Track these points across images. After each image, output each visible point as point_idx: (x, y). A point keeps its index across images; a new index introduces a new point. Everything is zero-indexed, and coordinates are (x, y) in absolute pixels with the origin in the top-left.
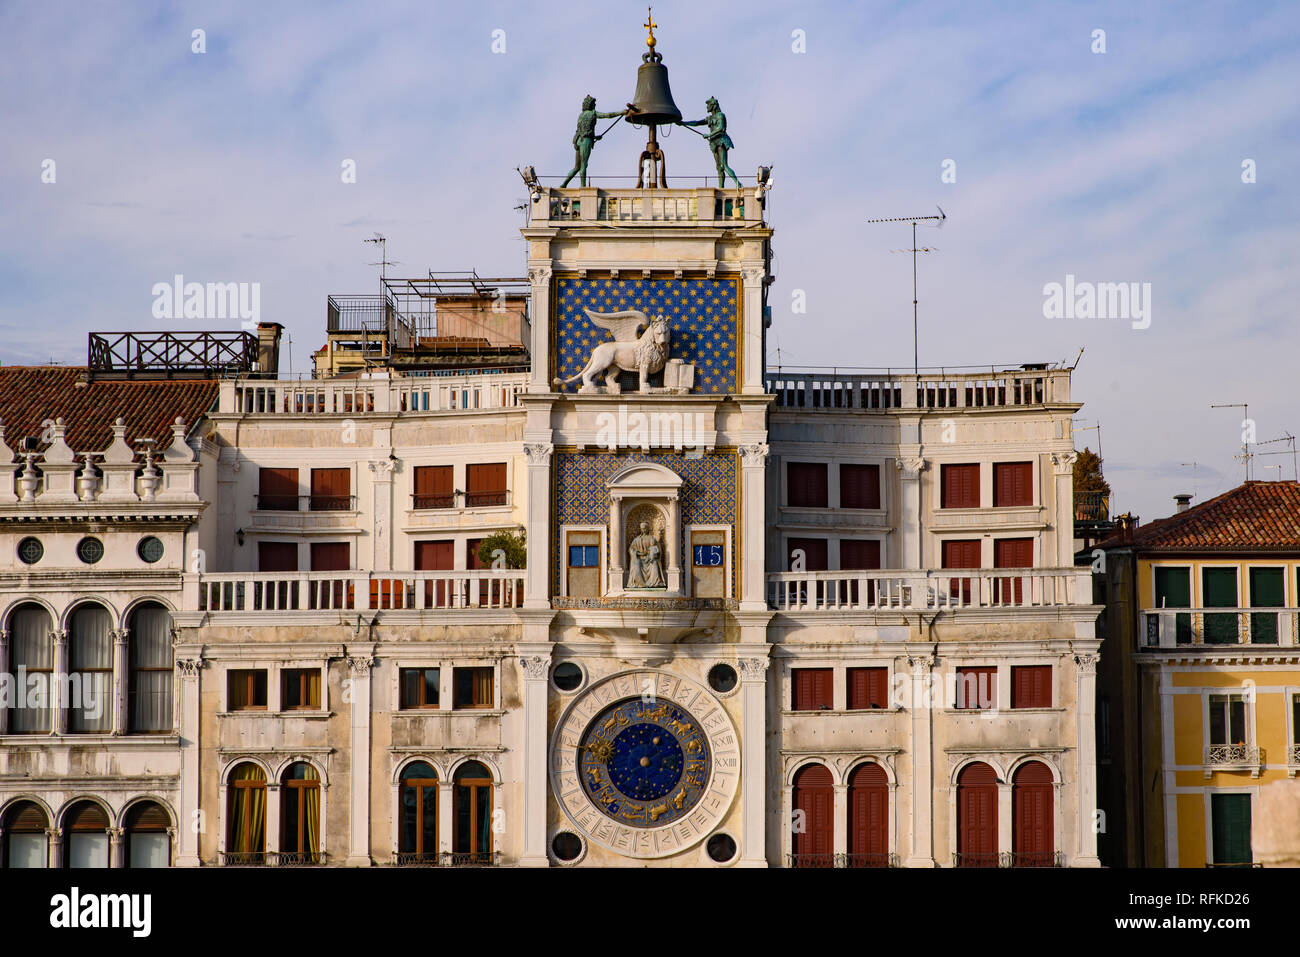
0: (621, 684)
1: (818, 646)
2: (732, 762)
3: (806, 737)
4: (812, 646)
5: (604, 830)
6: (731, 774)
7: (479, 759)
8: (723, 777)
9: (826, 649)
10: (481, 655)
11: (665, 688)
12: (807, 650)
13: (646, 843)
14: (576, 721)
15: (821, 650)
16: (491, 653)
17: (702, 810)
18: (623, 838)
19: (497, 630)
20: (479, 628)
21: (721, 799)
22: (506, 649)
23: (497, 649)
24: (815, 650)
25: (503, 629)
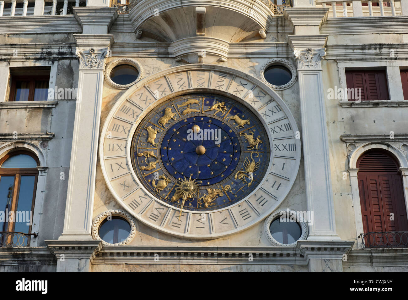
0: (177, 80)
1: (370, 46)
2: (293, 147)
3: (367, 126)
4: (363, 47)
5: (155, 212)
6: (292, 158)
7: (26, 146)
8: (283, 161)
9: (378, 50)
10: (39, 56)
11: (220, 84)
12: (359, 51)
13: (202, 225)
14: (131, 112)
15: (372, 51)
16: (49, 54)
17: (261, 193)
18: (175, 220)
19: (57, 37)
20: (39, 36)
21: (282, 181)
22: (65, 50)
23: (55, 50)
24: (367, 51)
25: (62, 36)
